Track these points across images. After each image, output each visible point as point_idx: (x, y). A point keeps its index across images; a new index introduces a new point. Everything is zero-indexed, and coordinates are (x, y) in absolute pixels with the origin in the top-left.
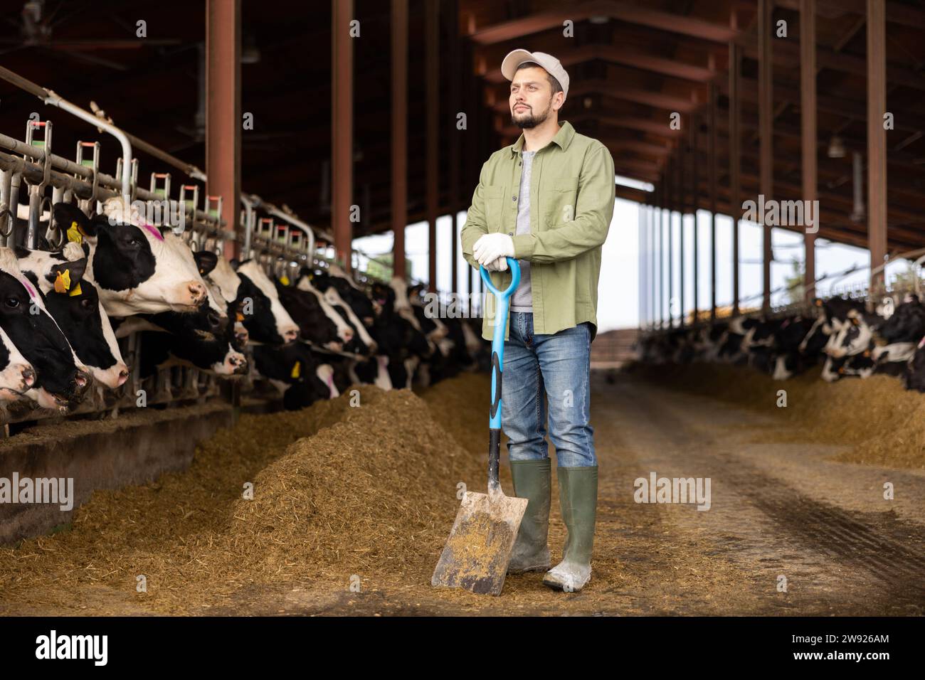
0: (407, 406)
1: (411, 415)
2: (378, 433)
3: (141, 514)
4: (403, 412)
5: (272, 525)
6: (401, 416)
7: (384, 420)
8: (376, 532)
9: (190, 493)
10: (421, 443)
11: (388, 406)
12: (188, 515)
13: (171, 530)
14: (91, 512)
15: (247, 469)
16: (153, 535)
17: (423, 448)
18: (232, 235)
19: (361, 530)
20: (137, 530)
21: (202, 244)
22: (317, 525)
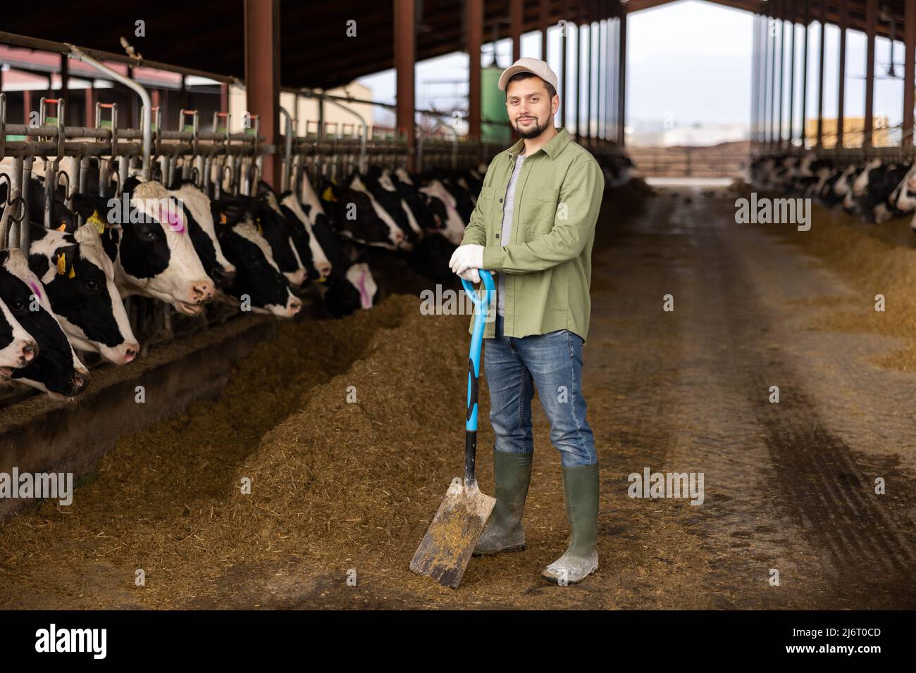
0: (437, 327)
1: (441, 336)
2: (398, 369)
3: (162, 460)
4: (433, 334)
5: (269, 497)
6: (430, 338)
7: (410, 347)
8: (370, 499)
9: (215, 431)
10: (449, 367)
11: (418, 328)
12: (204, 465)
13: (188, 480)
14: (115, 460)
15: (276, 397)
16: (171, 485)
17: (450, 371)
18: (272, 149)
19: (357, 496)
20: (157, 479)
21: (237, 165)
22: (314, 492)
